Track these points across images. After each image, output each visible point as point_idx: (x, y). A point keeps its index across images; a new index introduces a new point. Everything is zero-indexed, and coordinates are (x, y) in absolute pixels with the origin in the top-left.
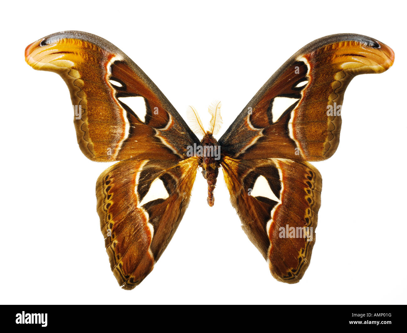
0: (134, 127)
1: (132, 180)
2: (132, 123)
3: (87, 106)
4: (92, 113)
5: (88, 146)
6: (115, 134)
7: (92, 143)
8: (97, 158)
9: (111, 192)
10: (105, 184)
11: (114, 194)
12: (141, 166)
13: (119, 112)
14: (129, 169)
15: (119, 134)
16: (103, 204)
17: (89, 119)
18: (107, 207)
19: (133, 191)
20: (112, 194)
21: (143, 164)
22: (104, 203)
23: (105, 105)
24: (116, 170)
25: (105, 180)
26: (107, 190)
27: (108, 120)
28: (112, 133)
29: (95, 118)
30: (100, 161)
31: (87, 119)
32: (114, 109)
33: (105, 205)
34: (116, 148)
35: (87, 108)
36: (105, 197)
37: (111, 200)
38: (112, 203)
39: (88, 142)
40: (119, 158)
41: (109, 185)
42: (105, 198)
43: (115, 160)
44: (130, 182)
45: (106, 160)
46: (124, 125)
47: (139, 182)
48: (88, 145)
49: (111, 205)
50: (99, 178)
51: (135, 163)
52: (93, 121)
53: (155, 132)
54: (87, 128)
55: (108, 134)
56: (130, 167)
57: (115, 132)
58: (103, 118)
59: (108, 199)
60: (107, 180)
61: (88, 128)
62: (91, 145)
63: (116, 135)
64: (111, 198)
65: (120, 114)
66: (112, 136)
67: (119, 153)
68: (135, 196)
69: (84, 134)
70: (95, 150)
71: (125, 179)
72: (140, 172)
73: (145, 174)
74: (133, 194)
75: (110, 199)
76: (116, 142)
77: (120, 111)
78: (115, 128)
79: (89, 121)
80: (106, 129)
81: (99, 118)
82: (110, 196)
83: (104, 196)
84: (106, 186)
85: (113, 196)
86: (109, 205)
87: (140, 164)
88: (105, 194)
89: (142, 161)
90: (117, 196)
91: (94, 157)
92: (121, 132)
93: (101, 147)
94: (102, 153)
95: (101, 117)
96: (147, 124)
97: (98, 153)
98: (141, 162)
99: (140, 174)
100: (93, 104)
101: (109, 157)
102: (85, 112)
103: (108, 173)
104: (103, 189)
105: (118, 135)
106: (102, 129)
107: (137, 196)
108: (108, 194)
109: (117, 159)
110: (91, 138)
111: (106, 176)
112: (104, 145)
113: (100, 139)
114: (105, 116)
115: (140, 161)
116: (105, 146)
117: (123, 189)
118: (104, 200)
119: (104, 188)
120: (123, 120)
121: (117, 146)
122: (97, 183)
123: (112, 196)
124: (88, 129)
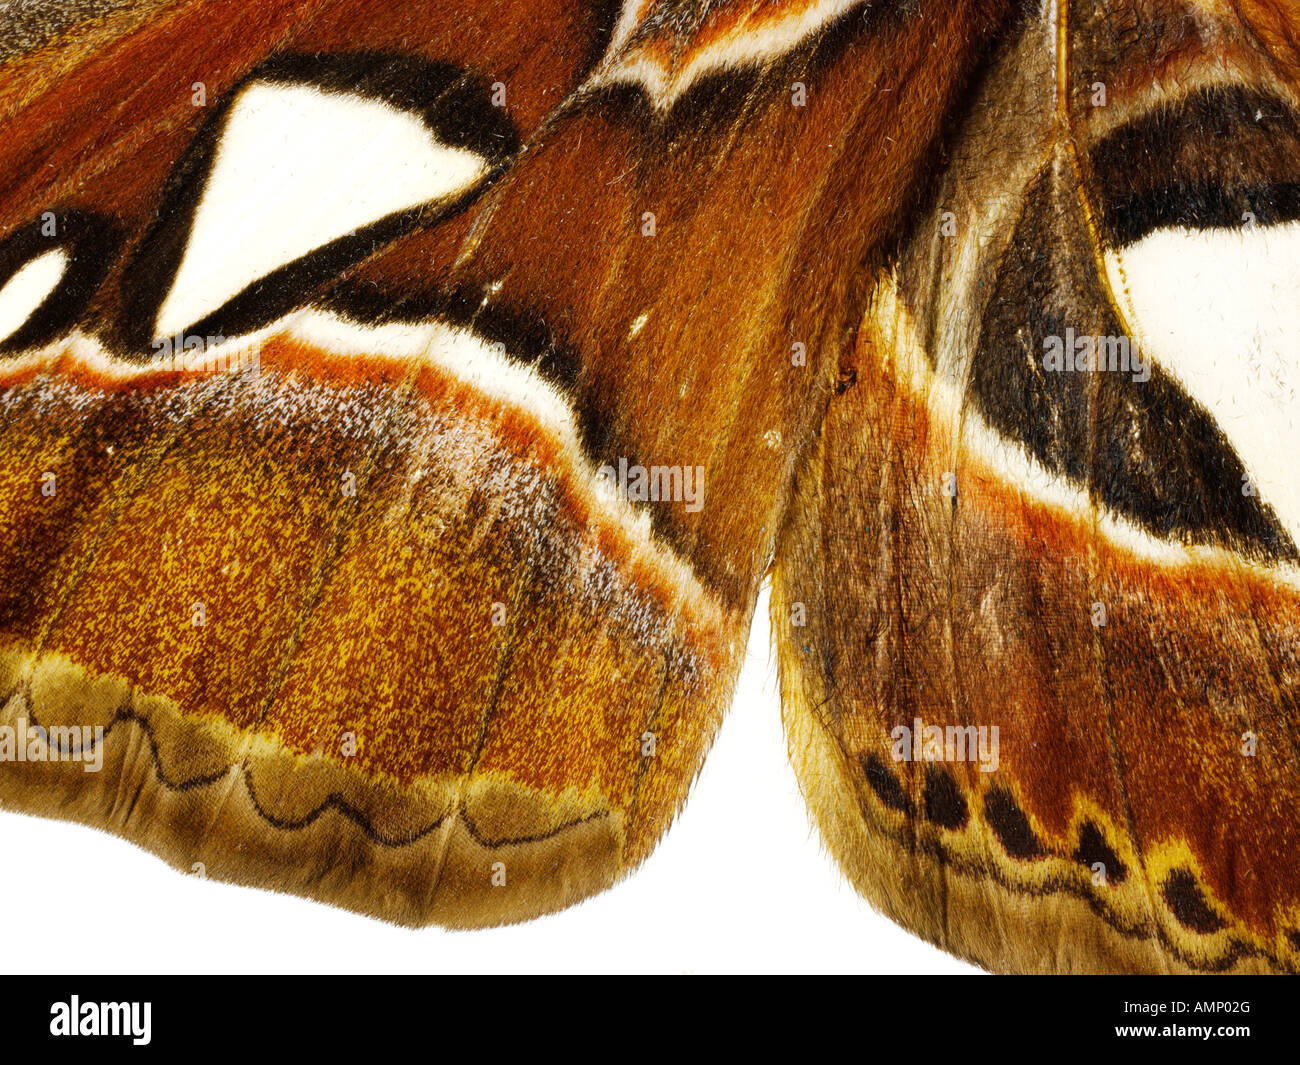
0: (496, 287)
1: (1017, 531)
2: (447, 289)
3: (101, 670)
4: (185, 649)
5: (485, 835)
6: (477, 504)
7: (478, 785)
8: (634, 790)
9: (1057, 817)
10: (947, 837)
11: (1087, 789)
12: (917, 383)
13: (292, 379)
14: (896, 519)
15: (494, 465)
16: (1154, 947)
17: (223, 706)
18: (1202, 920)
19: (1143, 574)
20: (1083, 807)
21: (902, 348)
22: (1139, 932)
23: (168, 492)
24: (845, 661)
25: (899, 817)
26: (1021, 844)
27: (318, 520)
28: (459, 532)
29: (251, 641)
30: (682, 773)
31: (218, 726)
32: (244, 425)
33: (1163, 936)
34: (622, 561)
35: (123, 681)
36: (1086, 892)
37: (1141, 848)
38: (1176, 854)
39: (449, 823)
40: (730, 568)
41: (974, 803)
42: (1097, 904)
43: (739, 622)
44: (1029, 567)
45: (701, 707)
46: (429, 383)
47: (1073, 470)
48: (473, 830)
49: (1197, 870)
50: (859, 867)
51: (850, 427)
52: (263, 680)
53: (630, 95)
54: (303, 760)
55: (446, 585)
56: (874, 500)
57: (454, 503)
58: (278, 567)
59: (1117, 872)
60: (918, 798)
61: (308, 749)
62: (491, 796)
63: (495, 504)
64: (1116, 838)
65: (308, 383)
66: (488, 545)
67: (679, 550)
68: (1198, 582)
69: (348, 828)
70: (559, 781)
71: (987, 602)
72: (976, 422)
73: (1015, 381)
74: (1171, 595)
75: (1128, 857)
76: (564, 532)
77: (288, 368)
78: (420, 489)
79: (249, 716)
80: (391, 579)
81: (261, 601)
82: (1091, 836)
83: (1064, 908)
84: (976, 836)
85: (1106, 803)
86: (1180, 892)
87: (889, 381)
88: (1049, 887)
89: (864, 349)
90: (1124, 771)
91: (618, 819)
92: (491, 441)
93: (557, 706)
94: (609, 722)
95: (264, 581)
96: (512, 147)
97: (599, 761)
98: (871, 361)
99: (993, 434)
100: (113, 607)
101: (686, 667)
102: (144, 722)
103: (844, 749)
104: (990, 884)
105: (499, 480)
106: (372, 620)
107: (1210, 554)
108: (1061, 854)
109: (735, 596)
110: (424, 769)
111: (866, 786)
112: (546, 671)
113: (470, 682)
114: (273, 537)
115: (861, 369)
116: (558, 665)
117: (1074, 673)
118: (1114, 920)
119: (978, 868)
120: (380, 374)
121: (612, 546)
122: (892, 914)
123: (1104, 819)
124: (318, 754)
